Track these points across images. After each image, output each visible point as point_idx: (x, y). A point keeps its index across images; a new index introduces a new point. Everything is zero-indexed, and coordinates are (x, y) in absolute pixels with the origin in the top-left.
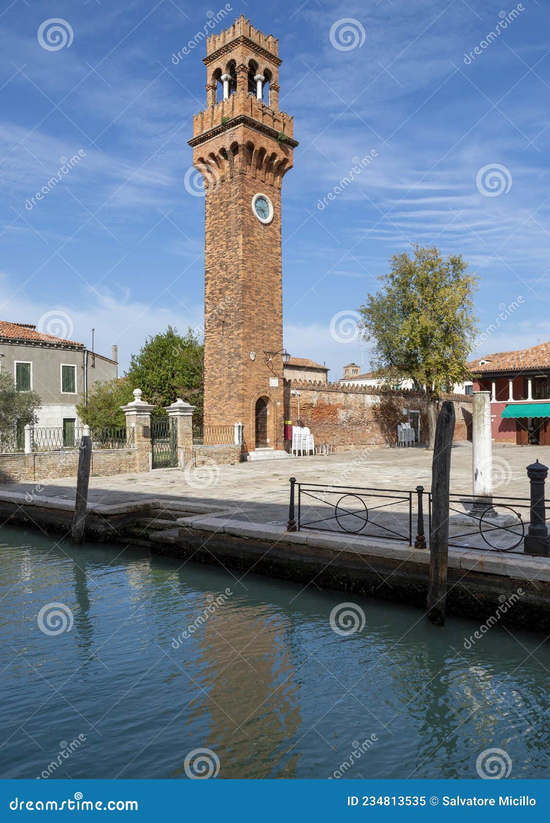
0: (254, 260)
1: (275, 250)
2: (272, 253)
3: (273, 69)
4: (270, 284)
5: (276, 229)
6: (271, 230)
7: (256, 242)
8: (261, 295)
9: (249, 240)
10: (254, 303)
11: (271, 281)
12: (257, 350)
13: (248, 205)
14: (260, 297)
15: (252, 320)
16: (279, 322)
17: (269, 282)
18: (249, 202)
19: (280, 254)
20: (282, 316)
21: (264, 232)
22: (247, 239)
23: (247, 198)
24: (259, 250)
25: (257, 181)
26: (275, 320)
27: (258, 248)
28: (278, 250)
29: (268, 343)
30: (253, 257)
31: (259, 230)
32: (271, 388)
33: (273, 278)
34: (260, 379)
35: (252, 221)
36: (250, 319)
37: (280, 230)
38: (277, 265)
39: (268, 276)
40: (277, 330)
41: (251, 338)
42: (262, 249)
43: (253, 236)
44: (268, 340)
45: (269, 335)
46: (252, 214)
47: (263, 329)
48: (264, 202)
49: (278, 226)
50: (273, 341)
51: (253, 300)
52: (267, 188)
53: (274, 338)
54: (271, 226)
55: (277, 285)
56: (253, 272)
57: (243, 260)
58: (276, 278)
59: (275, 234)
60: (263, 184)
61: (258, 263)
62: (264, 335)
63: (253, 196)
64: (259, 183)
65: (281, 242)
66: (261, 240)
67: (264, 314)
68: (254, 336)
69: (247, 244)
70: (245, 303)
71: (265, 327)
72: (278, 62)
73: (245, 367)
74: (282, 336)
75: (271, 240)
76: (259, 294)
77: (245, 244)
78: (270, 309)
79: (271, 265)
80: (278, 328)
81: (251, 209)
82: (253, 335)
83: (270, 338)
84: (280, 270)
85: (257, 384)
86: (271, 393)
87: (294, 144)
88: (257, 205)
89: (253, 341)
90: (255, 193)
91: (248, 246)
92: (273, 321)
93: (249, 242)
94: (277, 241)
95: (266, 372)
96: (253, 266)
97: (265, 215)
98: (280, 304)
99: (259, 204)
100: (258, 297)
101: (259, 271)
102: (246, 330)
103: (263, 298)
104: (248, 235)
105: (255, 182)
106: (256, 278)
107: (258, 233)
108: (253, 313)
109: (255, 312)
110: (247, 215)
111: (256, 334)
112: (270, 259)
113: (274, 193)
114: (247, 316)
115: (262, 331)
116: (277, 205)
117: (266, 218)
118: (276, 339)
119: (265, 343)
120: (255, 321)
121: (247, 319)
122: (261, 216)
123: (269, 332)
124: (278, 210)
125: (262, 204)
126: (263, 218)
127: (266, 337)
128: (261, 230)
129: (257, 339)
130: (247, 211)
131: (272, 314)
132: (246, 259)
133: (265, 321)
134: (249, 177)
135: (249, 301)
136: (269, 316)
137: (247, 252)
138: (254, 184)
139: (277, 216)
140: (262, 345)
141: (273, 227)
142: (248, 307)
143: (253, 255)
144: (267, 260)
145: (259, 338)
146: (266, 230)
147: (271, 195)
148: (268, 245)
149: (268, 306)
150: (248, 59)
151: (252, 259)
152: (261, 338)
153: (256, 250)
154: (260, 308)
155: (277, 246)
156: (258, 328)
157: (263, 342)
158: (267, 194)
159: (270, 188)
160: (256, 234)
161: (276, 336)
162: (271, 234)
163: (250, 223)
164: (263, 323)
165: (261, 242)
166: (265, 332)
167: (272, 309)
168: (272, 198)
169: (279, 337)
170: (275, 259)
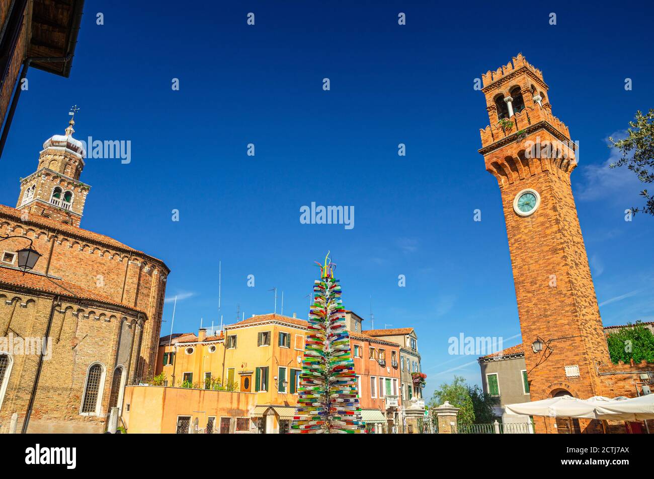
0: (524, 254)
1: (548, 232)
2: (546, 236)
4: (550, 267)
5: (548, 210)
6: (541, 215)
7: (524, 237)
8: (539, 283)
9: (515, 240)
10: (530, 295)
11: (549, 264)
14: (538, 285)
15: (531, 312)
17: (547, 267)
18: (511, 206)
21: (532, 222)
23: (507, 206)
24: (528, 243)
25: (517, 183)
27: (527, 241)
29: (555, 329)
30: (522, 253)
31: (526, 224)
32: (567, 379)
33: (552, 260)
34: (550, 371)
36: (528, 312)
38: (555, 244)
39: (545, 261)
41: (531, 330)
42: (532, 238)
43: (519, 233)
44: (556, 326)
45: (556, 320)
47: (546, 316)
48: (528, 195)
49: (550, 206)
50: (563, 325)
51: (529, 292)
52: (530, 181)
55: (558, 264)
56: (524, 265)
58: (557, 258)
59: (546, 215)
60: (523, 181)
61: (530, 254)
62: (549, 322)
63: (514, 199)
64: (520, 183)
66: (530, 231)
67: (544, 301)
68: (535, 326)
69: (514, 244)
70: (519, 299)
71: (549, 313)
72: (522, 71)
75: (543, 224)
76: (536, 284)
78: (552, 292)
79: (546, 249)
80: (567, 309)
82: (533, 327)
83: (557, 323)
85: (547, 376)
86: (568, 384)
88: (520, 203)
90: (515, 195)
91: (516, 245)
94: (550, 221)
95: (557, 362)
96: (523, 260)
97: (532, 206)
98: (566, 283)
100: (534, 288)
101: (532, 262)
102: (524, 324)
103: (540, 285)
104: (514, 235)
105: (513, 186)
106: (529, 270)
107: (526, 227)
108: (530, 305)
109: (533, 303)
110: (510, 219)
111: (538, 324)
112: (545, 243)
113: (538, 180)
114: (523, 311)
115: (545, 319)
116: (543, 188)
117: (532, 208)
118: (567, 321)
119: (551, 330)
120: (534, 312)
121: (523, 313)
122: (527, 209)
123: (555, 317)
124: (545, 192)
125: (526, 199)
126: (529, 211)
127: (551, 324)
128: (528, 222)
129: (539, 329)
130: (508, 216)
131: (557, 297)
132: (514, 258)
133: (548, 307)
134: (507, 187)
135: (524, 295)
136: (552, 300)
137: (514, 251)
138: (513, 189)
139: (546, 197)
140: (546, 334)
141: (542, 211)
142: (523, 301)
143: (522, 251)
144: (541, 245)
145: (541, 327)
146: (534, 220)
147: (534, 185)
148: (539, 231)
149: (549, 290)
150: (492, 99)
151: (521, 255)
152: (545, 326)
153: (525, 244)
154: (540, 296)
155: (551, 225)
156: (539, 317)
157: (548, 329)
158: (529, 187)
159: (532, 179)
160: (522, 230)
161: (566, 318)
162: (542, 219)
163: (514, 224)
164: (545, 310)
165: (530, 233)
166: (550, 318)
167: (556, 291)
168: (535, 186)
169: (571, 318)
170: (551, 240)
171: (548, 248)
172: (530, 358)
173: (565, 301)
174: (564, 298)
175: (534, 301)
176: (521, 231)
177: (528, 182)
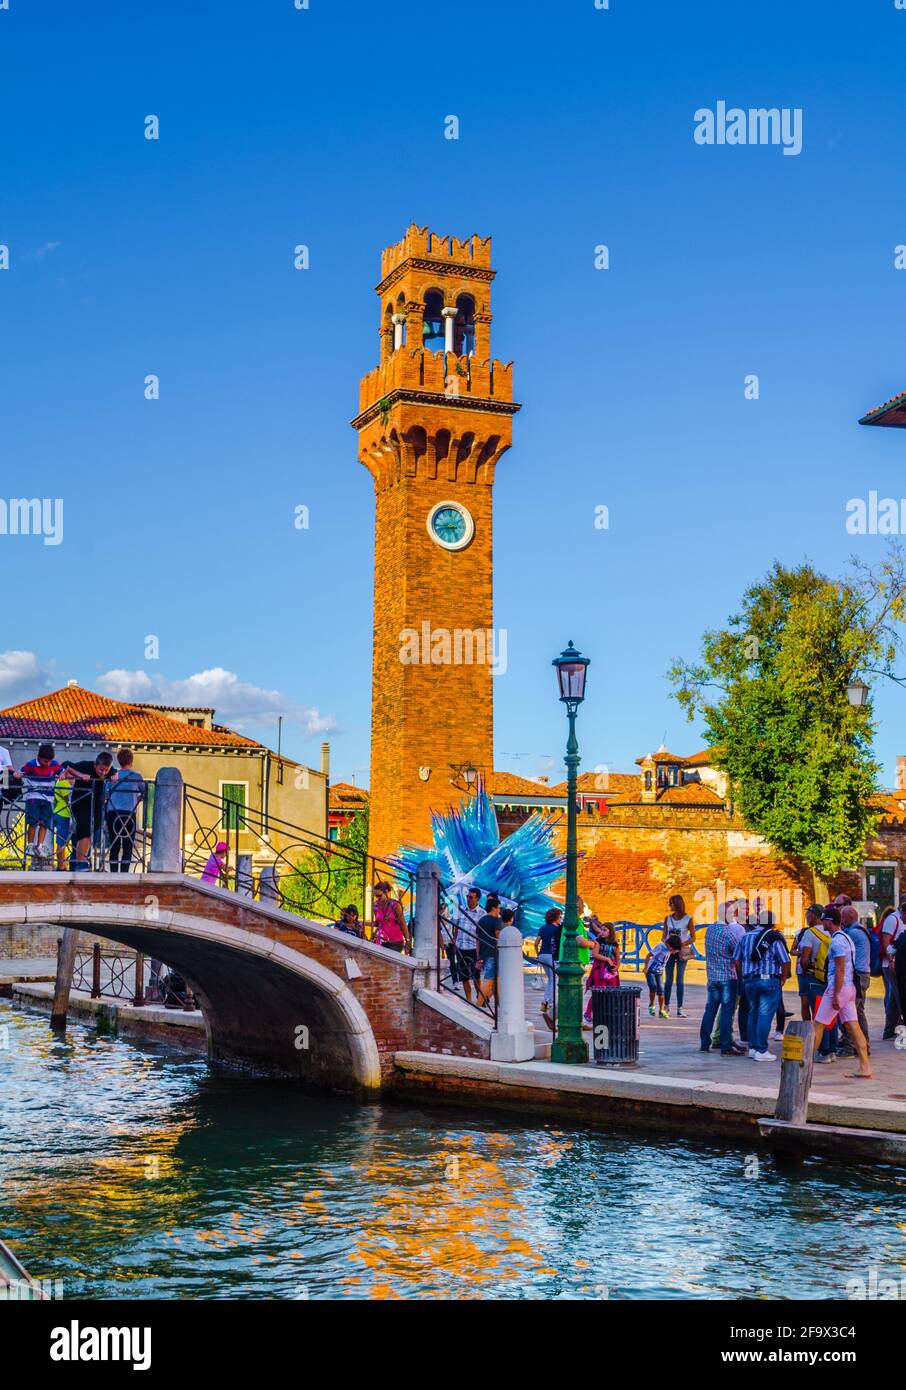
0: (430, 613)
1: (475, 590)
2: (470, 596)
3: (477, 290)
5: (480, 554)
6: (469, 558)
7: (434, 584)
9: (419, 583)
10: (428, 685)
12: (433, 764)
13: (419, 525)
14: (443, 673)
15: (425, 714)
16: (484, 711)
18: (421, 520)
19: (490, 597)
20: (491, 702)
21: (453, 564)
22: (414, 582)
23: (417, 515)
24: (440, 596)
25: (440, 481)
26: (476, 709)
27: (438, 592)
28: (486, 589)
29: (458, 749)
30: (427, 610)
31: (443, 563)
35: (428, 550)
36: (420, 712)
37: (490, 555)
38: (481, 616)
40: (480, 726)
41: (421, 744)
42: (448, 591)
43: (427, 574)
44: (458, 745)
45: (462, 736)
46: (429, 539)
47: (447, 726)
48: (452, 513)
49: (486, 548)
50: (470, 745)
51: (427, 680)
52: (462, 489)
53: (473, 739)
54: (468, 551)
57: (407, 617)
59: (478, 563)
60: (453, 484)
62: (450, 737)
63: (430, 508)
64: (444, 485)
65: (491, 575)
66: (446, 577)
67: (450, 701)
68: (428, 739)
69: (417, 589)
70: (409, 687)
71: (453, 722)
72: (488, 275)
73: (408, 793)
74: (491, 736)
75: (469, 574)
77: (411, 590)
78: (464, 691)
79: (467, 618)
80: (481, 722)
81: (425, 531)
82: (425, 739)
83: (463, 740)
84: (488, 622)
87: (512, 409)
88: (438, 522)
89: (426, 748)
90: (433, 503)
91: (419, 592)
92: (471, 711)
93: (420, 585)
94: (481, 575)
97: (456, 536)
98: (486, 681)
99: (443, 519)
100: (437, 675)
102: (412, 731)
103: (447, 675)
104: (419, 574)
105: (433, 485)
107: (440, 568)
108: (427, 702)
109: (431, 700)
110: (416, 541)
111: (433, 736)
112: (466, 607)
113: (475, 495)
114: (413, 708)
115: (445, 730)
116: (481, 514)
117: (457, 539)
118: (478, 741)
119: (452, 749)
120: (431, 715)
121: (413, 712)
122: (447, 538)
123: (461, 731)
124: (483, 521)
125: (448, 517)
126: (450, 541)
127: (453, 740)
128: (446, 561)
129: (434, 744)
130: (414, 536)
131: (469, 700)
132: (412, 614)
133: (453, 713)
134: (421, 479)
135: (419, 683)
136: (461, 703)
137: (415, 602)
138: (431, 489)
139: (482, 531)
140: (445, 753)
141: (473, 553)
142: (416, 692)
143: (429, 606)
144: (459, 610)
145: (438, 742)
146: (456, 560)
147: (468, 500)
148: (461, 584)
149: (461, 686)
150: (423, 289)
151: (426, 613)
152: (443, 742)
153: (435, 596)
154: (442, 692)
155: (482, 582)
156: (438, 725)
157: (447, 749)
158: (459, 501)
159: (467, 488)
160: (434, 570)
161: (476, 736)
162: (468, 565)
163: (421, 554)
164: (449, 716)
165: (445, 581)
166: (453, 731)
167: (469, 691)
168: (469, 504)
169: (484, 737)
170: (477, 606)
171: (470, 617)
172: (412, 789)
173: (481, 710)
174: (478, 705)
175: (434, 697)
176: (431, 571)
177: (458, 490)
